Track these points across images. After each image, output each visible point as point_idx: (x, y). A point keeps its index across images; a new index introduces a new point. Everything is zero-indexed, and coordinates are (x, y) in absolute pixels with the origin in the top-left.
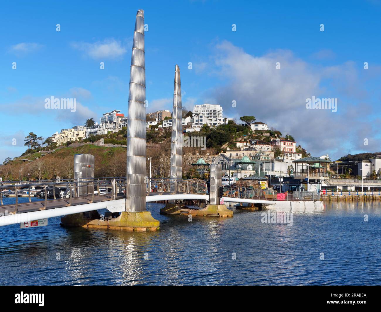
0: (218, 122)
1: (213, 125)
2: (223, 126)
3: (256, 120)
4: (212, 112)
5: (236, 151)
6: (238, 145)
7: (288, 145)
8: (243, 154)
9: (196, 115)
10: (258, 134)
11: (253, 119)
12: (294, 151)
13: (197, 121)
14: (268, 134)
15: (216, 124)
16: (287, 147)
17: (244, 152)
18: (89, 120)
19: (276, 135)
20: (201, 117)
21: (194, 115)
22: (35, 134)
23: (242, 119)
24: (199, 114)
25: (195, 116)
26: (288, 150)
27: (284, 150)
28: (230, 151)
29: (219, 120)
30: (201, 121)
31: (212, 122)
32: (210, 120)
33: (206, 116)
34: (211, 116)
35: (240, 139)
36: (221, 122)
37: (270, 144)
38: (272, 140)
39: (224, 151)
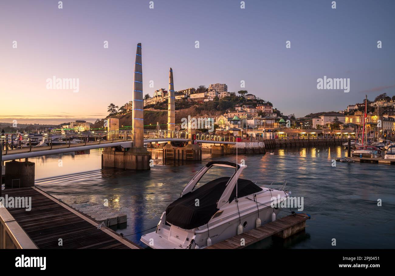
0: (224, 95)
1: (221, 96)
2: (227, 97)
3: (247, 93)
4: (221, 88)
5: (234, 113)
6: (236, 108)
7: (268, 108)
8: (239, 114)
10: (249, 102)
11: (246, 92)
12: (272, 112)
13: (211, 94)
14: (256, 102)
15: (223, 96)
16: (267, 110)
17: (239, 113)
18: (146, 95)
19: (261, 102)
20: (214, 92)
23: (239, 92)
25: (210, 91)
27: (265, 111)
28: (230, 113)
29: (225, 93)
30: (214, 94)
31: (220, 95)
32: (219, 93)
33: (217, 91)
34: (220, 91)
35: (238, 105)
36: (226, 95)
37: (257, 108)
38: (257, 105)
39: (227, 113)
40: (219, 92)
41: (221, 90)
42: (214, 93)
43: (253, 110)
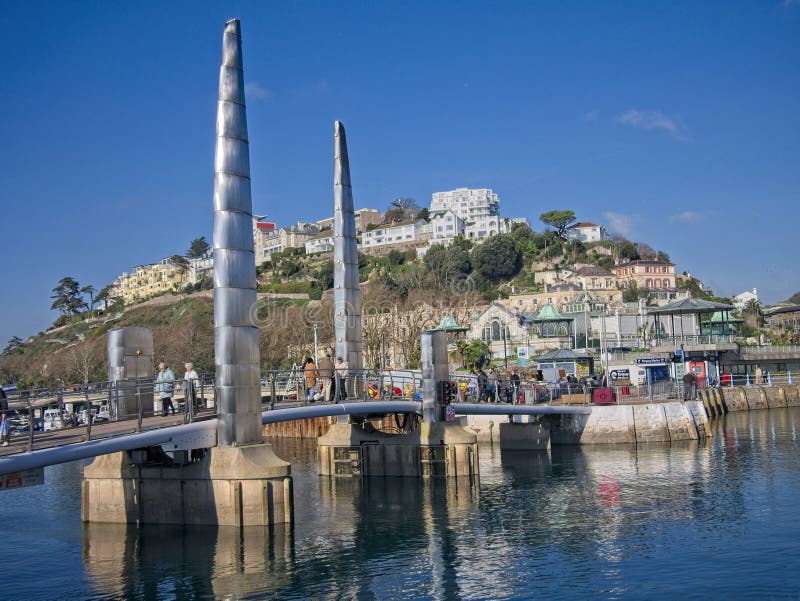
0: (488, 229)
1: (476, 235)
2: (501, 237)
4: (474, 206)
5: (532, 293)
6: (538, 278)
7: (657, 271)
9: (438, 217)
11: (569, 216)
12: (673, 285)
13: (440, 229)
15: (485, 232)
17: (550, 295)
20: (449, 219)
21: (431, 216)
22: (74, 280)
23: (545, 219)
24: (446, 212)
25: (435, 217)
26: (658, 283)
27: (647, 285)
28: (518, 294)
29: (492, 224)
30: (450, 228)
31: (476, 229)
32: (470, 224)
33: (461, 216)
34: (472, 217)
35: (542, 265)
36: (496, 229)
37: (614, 272)
38: (617, 263)
39: (505, 296)
40: (469, 220)
41: (475, 212)
42: (452, 223)
43: (602, 280)
